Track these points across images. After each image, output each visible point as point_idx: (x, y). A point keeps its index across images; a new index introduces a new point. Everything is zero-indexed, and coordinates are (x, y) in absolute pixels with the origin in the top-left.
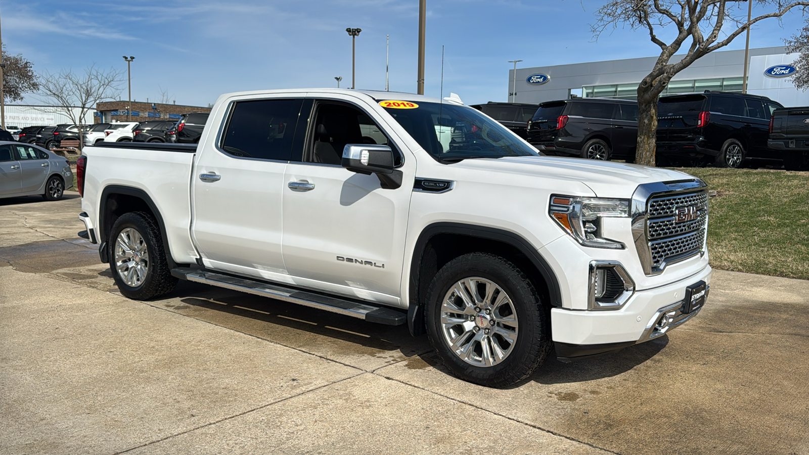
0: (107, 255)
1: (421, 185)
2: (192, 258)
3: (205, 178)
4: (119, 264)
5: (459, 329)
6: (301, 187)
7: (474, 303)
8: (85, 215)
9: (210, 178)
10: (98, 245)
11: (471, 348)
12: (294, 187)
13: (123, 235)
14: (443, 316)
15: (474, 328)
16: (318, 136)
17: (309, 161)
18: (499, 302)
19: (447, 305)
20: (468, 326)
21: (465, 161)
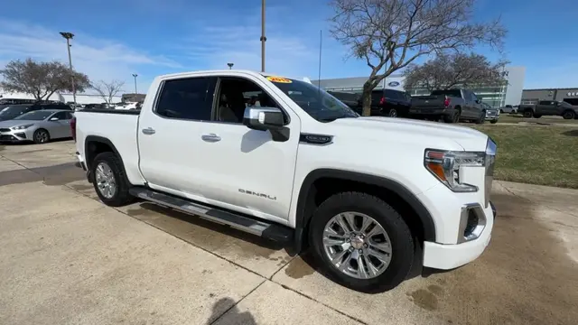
0: (92, 178)
1: (304, 138)
2: (142, 182)
3: (145, 132)
4: (99, 184)
5: (338, 249)
6: (210, 139)
7: (351, 230)
8: (78, 153)
9: (149, 132)
10: (86, 172)
11: (348, 263)
12: (206, 138)
13: (100, 167)
14: (325, 238)
15: (350, 248)
16: (222, 103)
17: (216, 120)
18: (375, 231)
19: (328, 230)
20: (346, 246)
21: (338, 120)
